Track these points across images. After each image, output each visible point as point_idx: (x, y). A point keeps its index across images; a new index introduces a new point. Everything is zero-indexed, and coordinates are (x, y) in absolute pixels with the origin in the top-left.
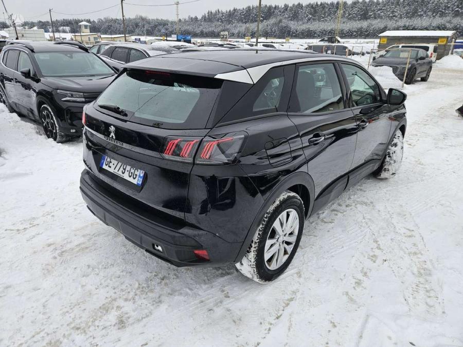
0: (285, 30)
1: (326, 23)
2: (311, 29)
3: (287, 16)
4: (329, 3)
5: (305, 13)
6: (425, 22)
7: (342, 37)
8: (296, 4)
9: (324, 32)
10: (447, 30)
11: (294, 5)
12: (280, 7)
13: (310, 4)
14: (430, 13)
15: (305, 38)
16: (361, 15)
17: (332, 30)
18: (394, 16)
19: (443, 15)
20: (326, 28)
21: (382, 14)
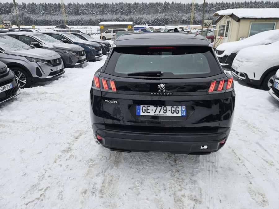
0: (28, 20)
1: (56, 16)
2: (46, 20)
3: (26, 11)
4: (53, 4)
5: (39, 9)
6: (109, 17)
7: (69, 25)
8: (31, 3)
9: (56, 22)
10: (120, 21)
11: (29, 4)
12: (19, 4)
13: (41, 4)
14: (110, 12)
15: (44, 26)
16: (75, 12)
17: (60, 20)
18: (93, 13)
19: (116, 13)
20: (56, 19)
21: (87, 12)
